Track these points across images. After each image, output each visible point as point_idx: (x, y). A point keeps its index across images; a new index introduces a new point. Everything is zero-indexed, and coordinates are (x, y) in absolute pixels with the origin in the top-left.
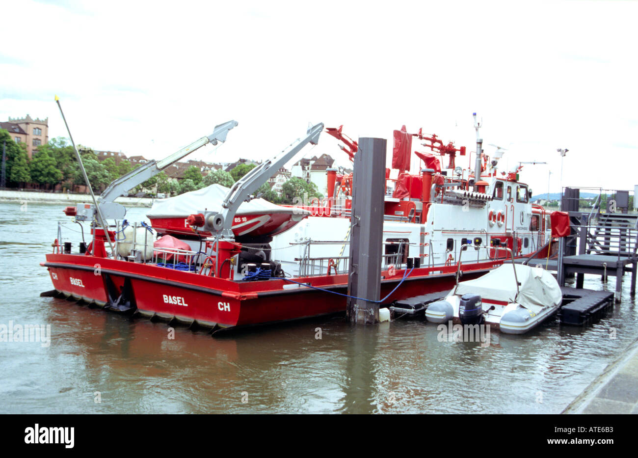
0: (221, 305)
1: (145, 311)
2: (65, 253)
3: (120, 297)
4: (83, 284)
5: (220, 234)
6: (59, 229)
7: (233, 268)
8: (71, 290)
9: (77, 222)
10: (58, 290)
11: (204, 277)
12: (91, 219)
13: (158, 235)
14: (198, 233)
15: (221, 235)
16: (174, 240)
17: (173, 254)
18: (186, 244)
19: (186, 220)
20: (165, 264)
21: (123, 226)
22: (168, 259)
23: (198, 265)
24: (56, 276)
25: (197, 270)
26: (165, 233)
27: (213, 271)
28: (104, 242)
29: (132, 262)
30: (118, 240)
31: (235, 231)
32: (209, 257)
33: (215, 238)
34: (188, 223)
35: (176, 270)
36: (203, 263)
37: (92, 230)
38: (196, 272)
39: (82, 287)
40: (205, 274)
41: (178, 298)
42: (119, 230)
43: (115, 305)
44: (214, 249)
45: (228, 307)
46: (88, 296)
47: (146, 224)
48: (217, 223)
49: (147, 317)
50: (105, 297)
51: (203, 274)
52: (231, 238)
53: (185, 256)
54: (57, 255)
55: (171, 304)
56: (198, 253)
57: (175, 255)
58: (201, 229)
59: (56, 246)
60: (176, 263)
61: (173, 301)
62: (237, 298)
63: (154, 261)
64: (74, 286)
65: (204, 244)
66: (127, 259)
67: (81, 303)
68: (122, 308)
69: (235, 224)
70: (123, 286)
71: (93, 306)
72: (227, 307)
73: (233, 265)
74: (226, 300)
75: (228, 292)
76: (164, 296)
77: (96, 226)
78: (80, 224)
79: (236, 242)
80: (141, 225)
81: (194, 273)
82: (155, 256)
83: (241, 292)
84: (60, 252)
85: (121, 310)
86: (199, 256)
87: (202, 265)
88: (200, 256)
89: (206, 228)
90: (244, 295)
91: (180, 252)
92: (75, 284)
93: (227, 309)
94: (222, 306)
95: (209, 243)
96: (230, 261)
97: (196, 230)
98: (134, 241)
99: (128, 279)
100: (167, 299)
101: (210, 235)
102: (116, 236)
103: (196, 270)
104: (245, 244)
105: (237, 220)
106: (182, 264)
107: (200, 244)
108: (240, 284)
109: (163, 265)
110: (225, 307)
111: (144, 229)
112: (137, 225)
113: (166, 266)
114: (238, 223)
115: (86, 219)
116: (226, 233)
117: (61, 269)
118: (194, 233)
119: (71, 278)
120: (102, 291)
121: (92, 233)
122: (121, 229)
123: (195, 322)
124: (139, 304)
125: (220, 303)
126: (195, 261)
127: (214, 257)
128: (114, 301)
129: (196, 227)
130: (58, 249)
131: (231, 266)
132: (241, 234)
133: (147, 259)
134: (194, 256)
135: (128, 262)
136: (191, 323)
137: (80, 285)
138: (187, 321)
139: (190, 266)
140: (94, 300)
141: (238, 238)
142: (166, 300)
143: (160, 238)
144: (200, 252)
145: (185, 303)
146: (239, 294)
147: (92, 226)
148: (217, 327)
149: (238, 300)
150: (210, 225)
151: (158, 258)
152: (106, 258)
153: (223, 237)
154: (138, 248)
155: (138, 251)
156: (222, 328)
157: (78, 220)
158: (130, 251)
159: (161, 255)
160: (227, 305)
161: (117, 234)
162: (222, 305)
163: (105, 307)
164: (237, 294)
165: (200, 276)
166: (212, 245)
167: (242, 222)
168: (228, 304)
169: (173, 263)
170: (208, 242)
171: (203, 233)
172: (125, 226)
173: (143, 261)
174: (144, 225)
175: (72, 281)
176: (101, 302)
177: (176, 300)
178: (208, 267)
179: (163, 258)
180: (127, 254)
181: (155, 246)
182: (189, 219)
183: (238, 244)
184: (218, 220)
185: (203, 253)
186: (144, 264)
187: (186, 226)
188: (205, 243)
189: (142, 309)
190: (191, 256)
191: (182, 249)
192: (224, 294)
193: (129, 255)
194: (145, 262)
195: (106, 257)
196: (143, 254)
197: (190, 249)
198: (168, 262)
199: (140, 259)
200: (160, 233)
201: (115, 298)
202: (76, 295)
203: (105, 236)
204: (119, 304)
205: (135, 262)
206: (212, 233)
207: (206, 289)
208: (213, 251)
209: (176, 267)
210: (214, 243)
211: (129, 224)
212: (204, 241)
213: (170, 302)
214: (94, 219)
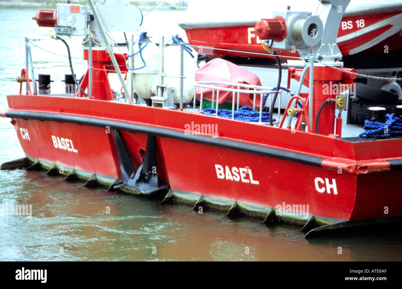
0: (319, 183)
1: (184, 193)
2: (40, 93)
3: (140, 169)
4: (75, 148)
5: (315, 53)
6: (28, 50)
7: (340, 115)
8: (54, 158)
9: (58, 38)
10: (31, 159)
11: (287, 133)
12: (83, 32)
13: (200, 59)
14: (275, 53)
15: (318, 55)
16: (229, 66)
17: (231, 93)
18: (252, 74)
19: (250, 30)
20: (217, 110)
21: (140, 44)
22: (220, 101)
23: (275, 111)
24: (27, 134)
25: (275, 120)
26: (211, 54)
27: (304, 121)
28: (108, 72)
29: (158, 108)
30: (133, 69)
31: (343, 47)
32: (296, 95)
33: (307, 61)
34: (254, 35)
35: (236, 121)
36: (285, 106)
37: (86, 52)
38: (272, 124)
39: (73, 153)
40: (290, 128)
41: (241, 170)
42: (133, 51)
43: (131, 182)
44: (306, 83)
45: (334, 186)
46: (85, 168)
47: (180, 39)
48: (309, 33)
49: (189, 204)
50: (114, 170)
51: (285, 127)
52: (336, 60)
53: (251, 96)
54: (27, 98)
55: (229, 180)
56: (274, 89)
57: (234, 94)
58: (280, 45)
59: (25, 81)
60: (235, 109)
61: (233, 175)
62: (351, 171)
63: (198, 105)
64: (59, 150)
65: (285, 73)
66: (149, 102)
67: (73, 178)
68: (145, 189)
69: (342, 33)
70: (145, 150)
71: (94, 185)
72: (331, 186)
73: (341, 109)
74: (330, 173)
75: (334, 158)
76: (217, 166)
77: (93, 45)
78: (63, 41)
79: (345, 66)
80: (172, 42)
81: (269, 126)
82: (198, 96)
83: (358, 158)
84: (32, 92)
85: (143, 192)
86: (277, 94)
87: (283, 111)
88: (279, 95)
89: (289, 44)
90: (364, 165)
91: (242, 88)
92: (61, 147)
93: (332, 190)
94: (321, 186)
95: (294, 71)
96: (334, 102)
97: (270, 47)
98: (160, 71)
99: (154, 138)
100: (222, 171)
101: (296, 56)
102: (128, 62)
103: (272, 121)
104: (362, 70)
105: (347, 25)
106: (247, 109)
107: (278, 73)
108: (354, 144)
109: (213, 112)
110: (329, 186)
111: (178, 48)
112: (166, 43)
113: (219, 114)
114: (348, 32)
115: (74, 33)
116: (326, 49)
117: (35, 121)
118: (267, 53)
119: (53, 137)
120: (109, 158)
121: (86, 57)
122: (136, 48)
123: (273, 214)
124: (172, 179)
125: (317, 180)
126: (269, 104)
127: (306, 96)
128: (129, 175)
129: (270, 41)
130: (28, 87)
131: (337, 112)
132: (352, 52)
133: (184, 102)
134: (268, 94)
135: (153, 107)
136: (265, 214)
137: (70, 150)
138: (260, 210)
139: (261, 112)
140: (95, 175)
141: (348, 60)
142: (221, 174)
143: (203, 63)
144: (279, 87)
145: (254, 179)
146: (354, 163)
147: (86, 44)
148: (313, 223)
149: (354, 174)
150: (297, 38)
151: (204, 100)
152: (112, 101)
153: (320, 58)
154: (169, 83)
155: (169, 88)
156: (325, 224)
157: (61, 34)
158: (154, 89)
159: (208, 94)
160: (331, 183)
161: (130, 59)
162: (322, 182)
163: (115, 187)
164: (353, 163)
165: (280, 131)
166: (300, 74)
167: (355, 29)
168: (334, 181)
169: (231, 109)
170: (292, 68)
171: (284, 52)
172: (143, 44)
173: (178, 105)
174: (177, 40)
175: (55, 142)
176: (106, 177)
177: (239, 173)
178: (294, 116)
179: (213, 100)
180: (149, 94)
181: (197, 79)
182: (257, 27)
183: (348, 70)
184: (312, 27)
185: (284, 89)
186: (179, 111)
187: (250, 42)
188: (287, 71)
189: (179, 190)
190: (262, 96)
191: (245, 83)
192: (325, 162)
193: (153, 95)
194: (181, 106)
195: (111, 99)
196: (178, 94)
197: (259, 83)
198: (221, 106)
199: (172, 102)
200: (204, 55)
201: (130, 171)
202: (63, 167)
203: (109, 62)
204: (138, 181)
205: (165, 108)
206: (300, 53)
207: (292, 154)
208: (303, 86)
209: (236, 116)
210: (304, 70)
211: (150, 39)
212: (286, 68)
213: (227, 178)
214: (88, 31)
